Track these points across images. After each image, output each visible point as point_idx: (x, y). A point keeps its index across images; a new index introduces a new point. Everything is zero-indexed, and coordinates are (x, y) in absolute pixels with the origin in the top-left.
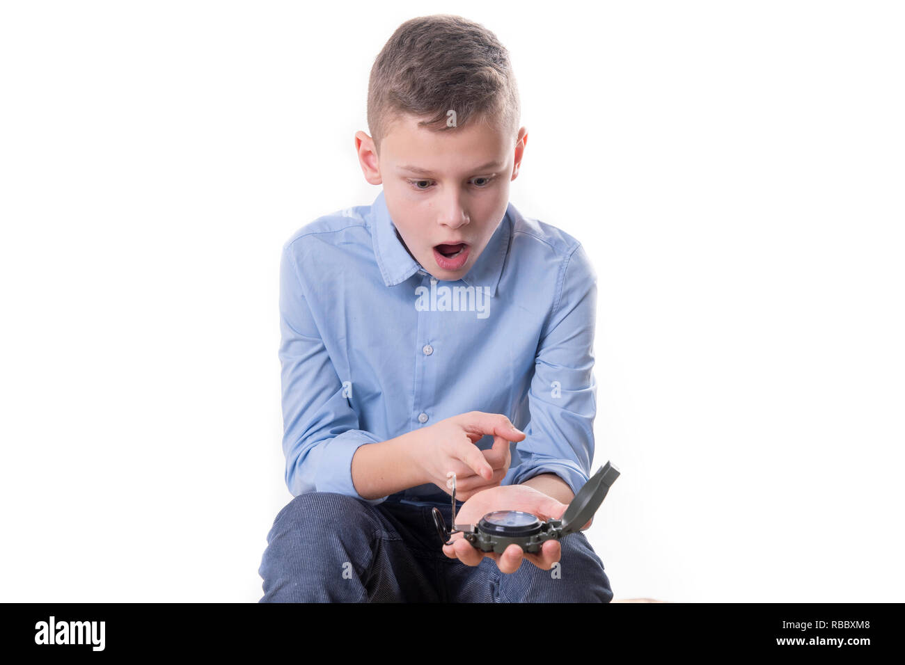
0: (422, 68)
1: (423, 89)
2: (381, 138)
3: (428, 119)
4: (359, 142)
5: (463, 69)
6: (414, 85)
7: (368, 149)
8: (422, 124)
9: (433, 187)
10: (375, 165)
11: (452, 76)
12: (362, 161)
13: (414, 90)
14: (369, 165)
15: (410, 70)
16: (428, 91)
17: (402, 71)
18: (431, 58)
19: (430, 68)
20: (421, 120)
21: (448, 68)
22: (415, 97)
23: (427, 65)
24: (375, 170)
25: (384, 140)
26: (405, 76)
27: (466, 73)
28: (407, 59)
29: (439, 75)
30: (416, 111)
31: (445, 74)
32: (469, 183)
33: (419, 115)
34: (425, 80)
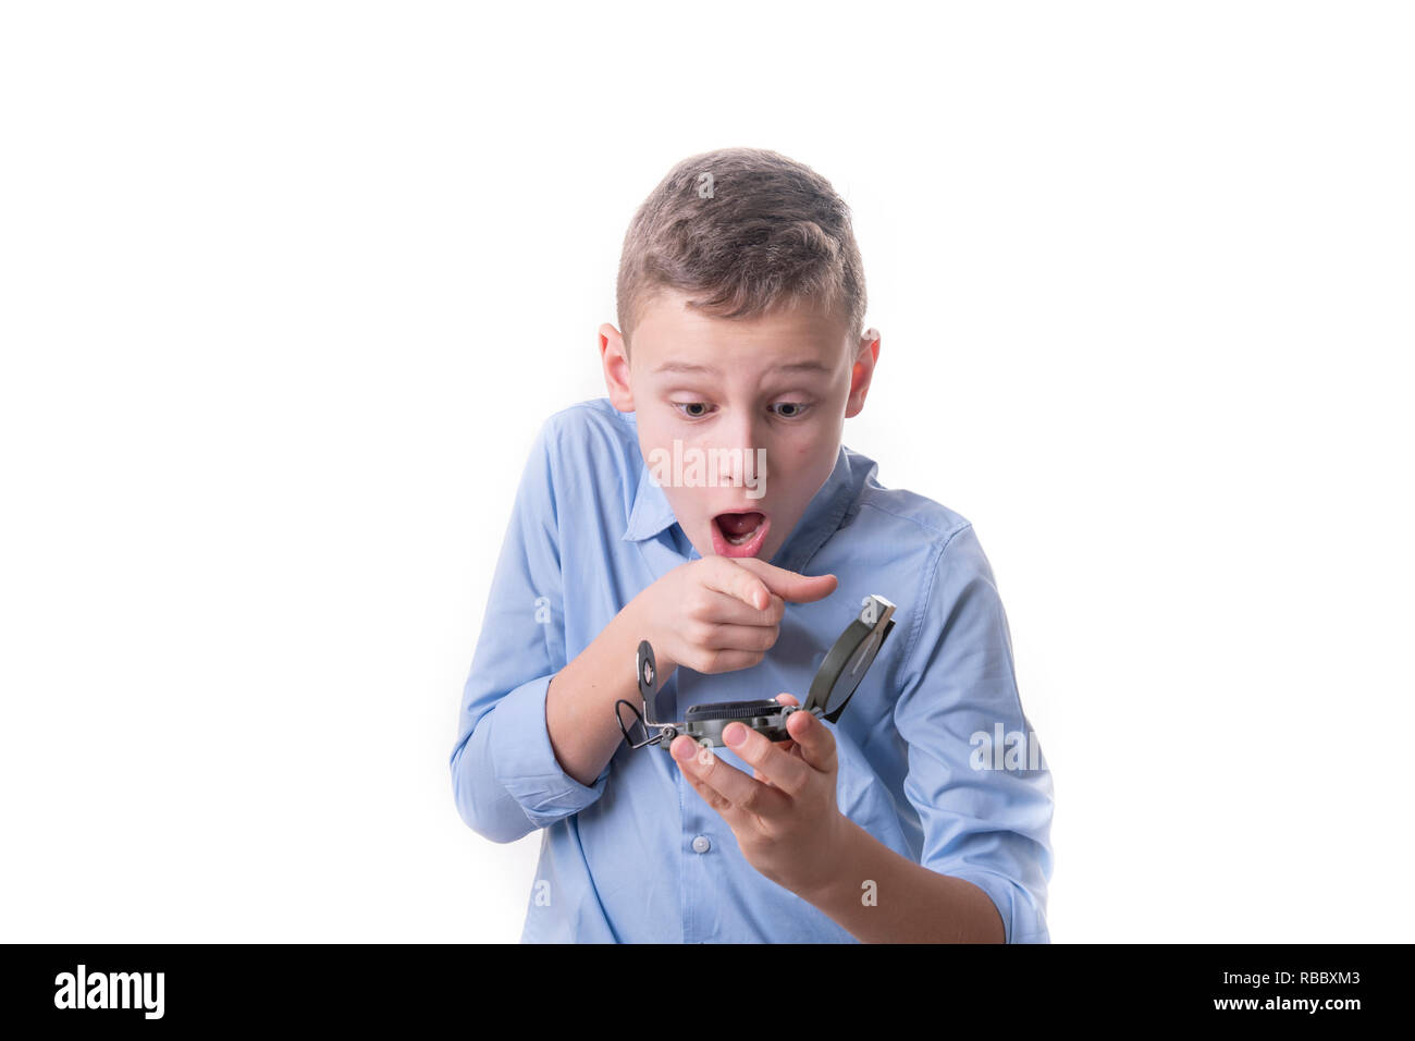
0: (698, 220)
1: (697, 252)
2: (632, 329)
3: (702, 298)
4: (605, 341)
5: (763, 223)
6: (684, 246)
7: (618, 354)
8: (691, 305)
9: (713, 414)
10: (627, 380)
11: (747, 232)
12: (608, 372)
13: (684, 253)
14: (618, 380)
15: (682, 224)
16: (706, 256)
17: (667, 225)
18: (716, 204)
19: (712, 218)
20: (691, 299)
21: (739, 220)
22: (684, 264)
23: (708, 215)
24: (625, 387)
25: (635, 332)
26: (672, 233)
27: (770, 229)
28: (677, 208)
29: (725, 230)
30: (684, 286)
31: (736, 229)
32: (770, 409)
33: (689, 291)
34: (702, 238)
